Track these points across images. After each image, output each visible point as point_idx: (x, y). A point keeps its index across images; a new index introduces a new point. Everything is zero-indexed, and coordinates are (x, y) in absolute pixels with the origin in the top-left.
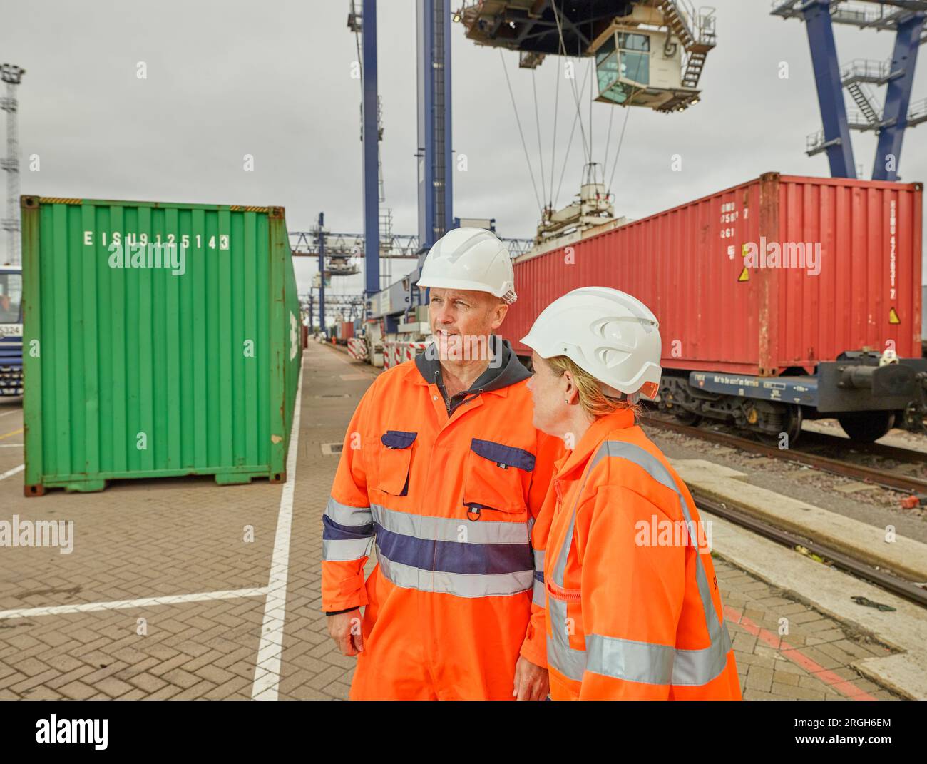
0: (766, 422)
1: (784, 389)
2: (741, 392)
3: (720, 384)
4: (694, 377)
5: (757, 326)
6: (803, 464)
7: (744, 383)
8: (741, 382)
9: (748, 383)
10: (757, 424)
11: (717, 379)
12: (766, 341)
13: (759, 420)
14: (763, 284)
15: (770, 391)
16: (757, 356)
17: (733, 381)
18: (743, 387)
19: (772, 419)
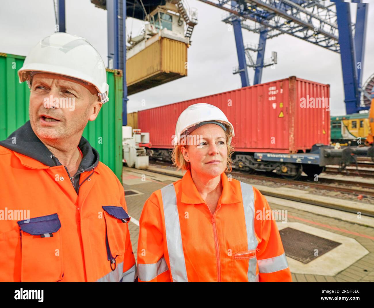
0: (291, 171)
1: (303, 158)
2: (282, 160)
3: (271, 157)
4: (256, 155)
5: (289, 134)
6: (304, 186)
7: (283, 157)
8: (281, 156)
9: (285, 156)
10: (287, 172)
11: (269, 155)
12: (293, 140)
13: (288, 171)
14: (291, 118)
15: (296, 159)
16: (289, 146)
17: (277, 156)
18: (283, 158)
19: (294, 170)
